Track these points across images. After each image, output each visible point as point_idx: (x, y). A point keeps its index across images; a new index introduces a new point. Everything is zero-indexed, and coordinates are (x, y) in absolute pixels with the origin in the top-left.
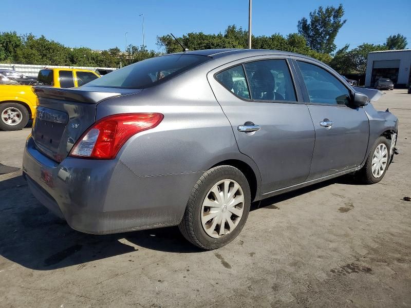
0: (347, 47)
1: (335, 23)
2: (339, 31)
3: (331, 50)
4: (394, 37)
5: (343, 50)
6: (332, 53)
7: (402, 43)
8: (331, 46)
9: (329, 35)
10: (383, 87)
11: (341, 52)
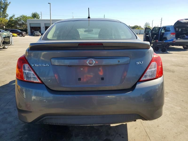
0: (14, 16)
1: (5, 3)
2: (8, 7)
3: (5, 17)
4: (34, 13)
5: (12, 17)
6: (7, 18)
7: (38, 16)
8: (6, 15)
9: (3, 8)
10: (37, 35)
11: (11, 18)
